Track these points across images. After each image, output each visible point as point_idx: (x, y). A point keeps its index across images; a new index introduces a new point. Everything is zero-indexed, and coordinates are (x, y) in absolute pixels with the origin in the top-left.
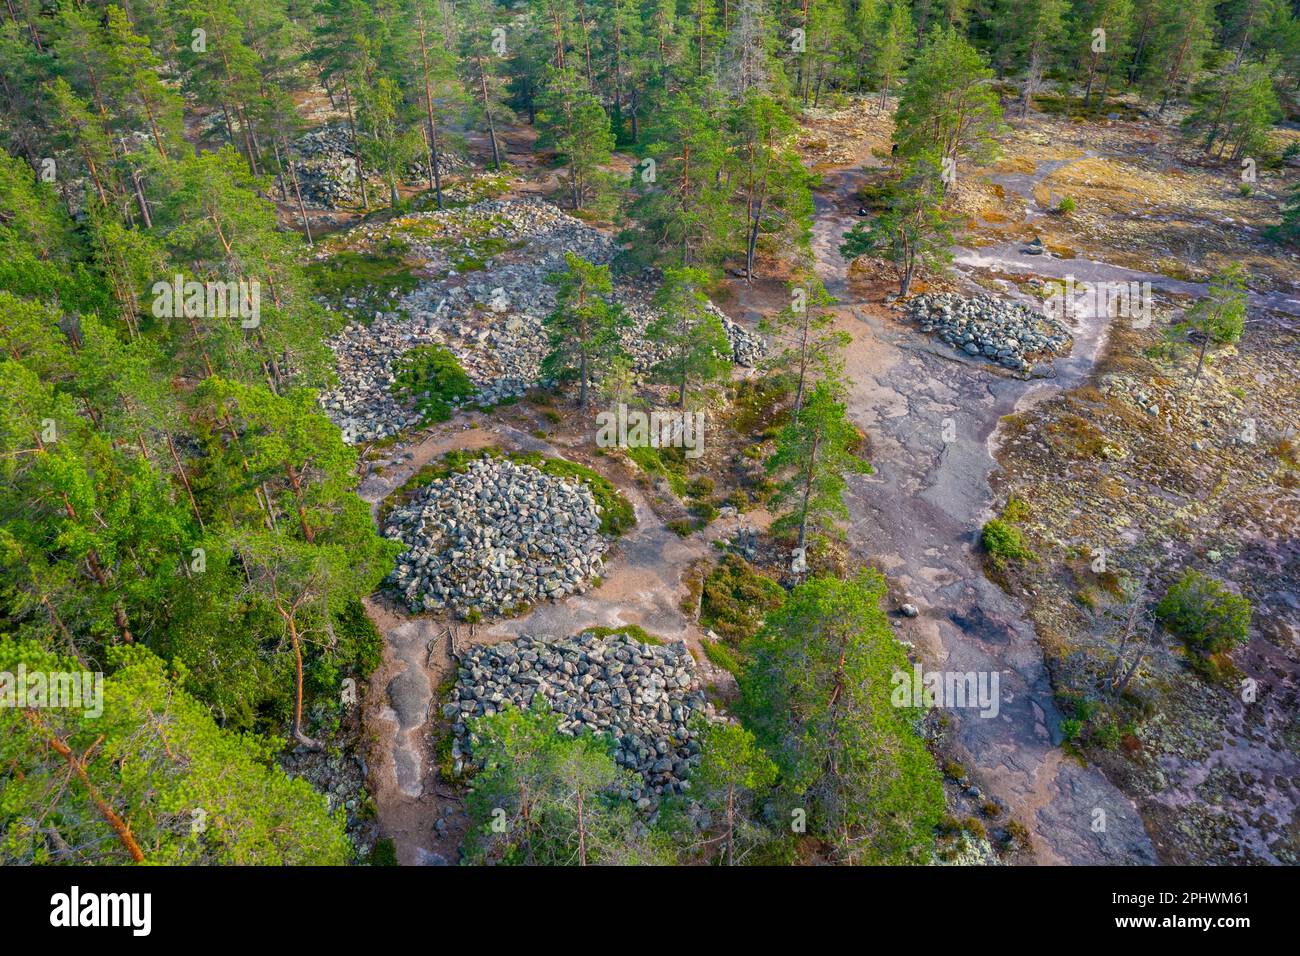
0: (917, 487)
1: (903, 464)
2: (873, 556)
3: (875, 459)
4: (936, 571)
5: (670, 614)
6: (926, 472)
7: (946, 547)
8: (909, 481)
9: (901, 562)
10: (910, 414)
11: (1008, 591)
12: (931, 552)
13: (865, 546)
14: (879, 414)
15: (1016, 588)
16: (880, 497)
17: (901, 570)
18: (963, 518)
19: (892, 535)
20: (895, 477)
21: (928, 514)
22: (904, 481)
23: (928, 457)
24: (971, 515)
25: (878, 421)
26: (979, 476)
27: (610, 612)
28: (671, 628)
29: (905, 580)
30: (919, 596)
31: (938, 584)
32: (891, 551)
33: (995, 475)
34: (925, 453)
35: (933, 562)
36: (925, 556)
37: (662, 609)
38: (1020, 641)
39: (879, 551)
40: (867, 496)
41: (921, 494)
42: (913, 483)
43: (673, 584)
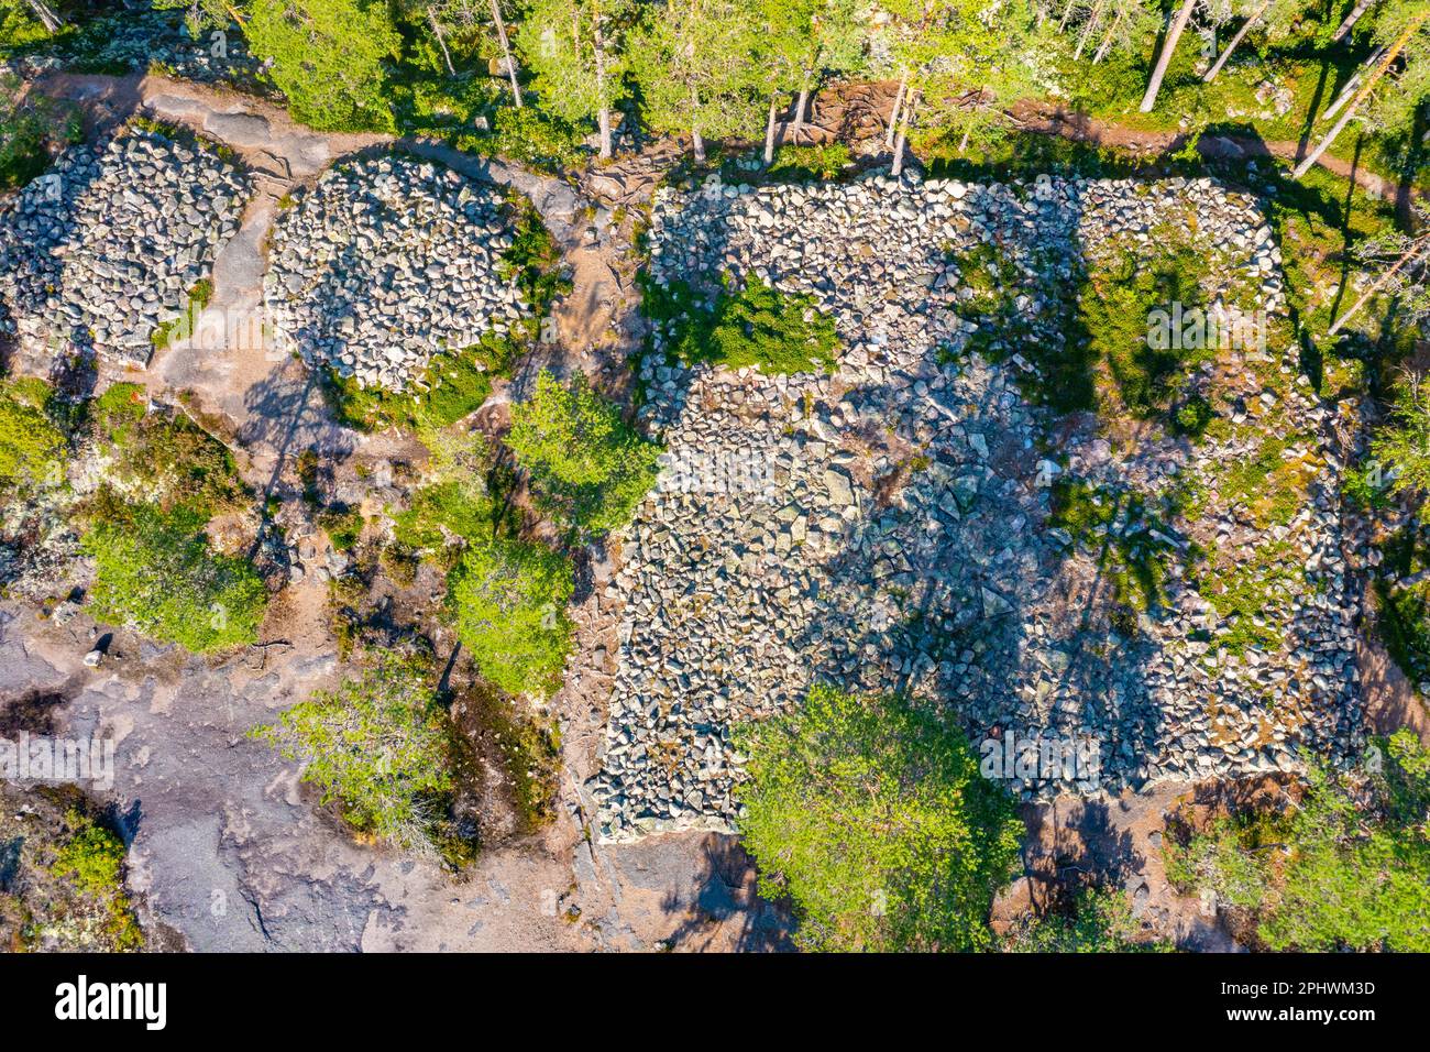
0: (232, 828)
1: (278, 846)
2: (183, 682)
3: (310, 817)
4: (118, 737)
5: (188, 375)
6: (244, 863)
7: (138, 780)
8: (247, 828)
9: (154, 709)
11: (42, 790)
12: (144, 756)
13: (199, 685)
14: (386, 905)
15: (40, 805)
16: (247, 764)
17: (146, 699)
18: (158, 841)
19: (192, 730)
20: (266, 814)
21: (193, 802)
22: (255, 825)
23: (266, 892)
24: (154, 856)
25: (375, 889)
26: (193, 928)
28: (172, 366)
29: (133, 692)
30: (106, 688)
31: (104, 722)
32: (178, 709)
34: (275, 896)
35: (131, 745)
36: (144, 743)
37: (198, 372)
39: (182, 695)
40: (261, 750)
41: (216, 821)
42: (243, 831)
43: (224, 404)
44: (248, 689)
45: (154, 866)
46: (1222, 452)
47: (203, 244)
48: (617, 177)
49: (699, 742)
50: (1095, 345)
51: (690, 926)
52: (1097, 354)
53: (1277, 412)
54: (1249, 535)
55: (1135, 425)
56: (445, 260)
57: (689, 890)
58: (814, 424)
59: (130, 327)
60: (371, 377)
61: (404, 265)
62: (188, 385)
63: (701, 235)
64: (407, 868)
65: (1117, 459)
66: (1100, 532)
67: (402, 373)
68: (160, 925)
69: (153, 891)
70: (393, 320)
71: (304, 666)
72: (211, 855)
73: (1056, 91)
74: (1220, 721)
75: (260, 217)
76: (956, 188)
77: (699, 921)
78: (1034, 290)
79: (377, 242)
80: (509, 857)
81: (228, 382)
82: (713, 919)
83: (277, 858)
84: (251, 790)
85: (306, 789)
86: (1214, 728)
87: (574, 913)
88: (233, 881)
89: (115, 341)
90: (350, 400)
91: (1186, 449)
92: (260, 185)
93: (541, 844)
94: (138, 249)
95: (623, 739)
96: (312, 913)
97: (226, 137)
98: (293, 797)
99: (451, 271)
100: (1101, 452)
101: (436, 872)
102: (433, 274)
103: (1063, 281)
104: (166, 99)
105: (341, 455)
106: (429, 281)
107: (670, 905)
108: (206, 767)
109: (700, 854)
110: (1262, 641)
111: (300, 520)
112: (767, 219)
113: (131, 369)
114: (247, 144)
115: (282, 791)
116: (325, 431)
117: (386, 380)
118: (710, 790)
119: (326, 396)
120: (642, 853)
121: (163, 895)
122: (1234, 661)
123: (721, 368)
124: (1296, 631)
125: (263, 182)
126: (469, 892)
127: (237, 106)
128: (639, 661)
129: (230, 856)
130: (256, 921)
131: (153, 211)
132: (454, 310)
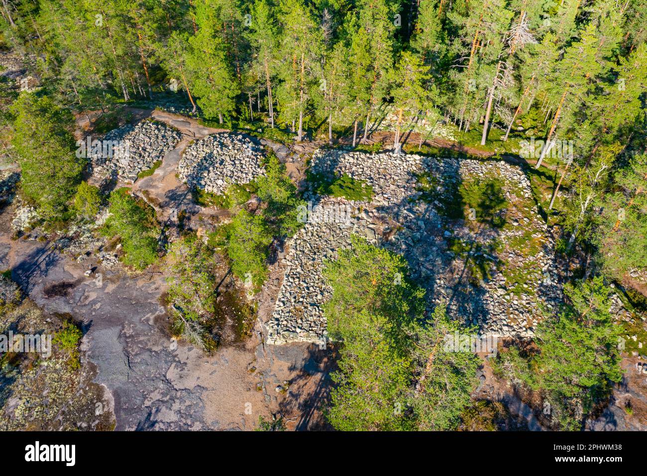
0: (125, 330)
1: (141, 338)
2: (119, 283)
3: (156, 330)
4: (90, 299)
5: (147, 186)
6: (127, 343)
7: (94, 313)
8: (131, 331)
9: (106, 291)
10: (165, 376)
11: (56, 314)
12: (98, 306)
13: (125, 284)
14: (179, 362)
15: (54, 319)
16: (137, 310)
17: (104, 288)
18: (96, 334)
19: (118, 298)
20: (139, 327)
21: (111, 321)
22: (134, 330)
23: (133, 353)
24: (93, 339)
25: (176, 356)
26: (101, 364)
27: (163, 172)
28: (143, 183)
29: (100, 285)
30: (90, 283)
31: (86, 294)
32: (115, 292)
33: (95, 374)
34: (136, 355)
35: (94, 302)
36: (99, 302)
37: (151, 186)
38: (40, 295)
39: (118, 287)
40: (143, 306)
41: (120, 327)
42: (129, 331)
43: (157, 195)
44: (143, 286)
45: (93, 342)
46: (510, 234)
47: (162, 150)
48: (303, 146)
49: (310, 308)
50: (464, 200)
51: (299, 377)
52: (465, 204)
53: (529, 224)
54: (521, 259)
55: (479, 224)
56: (242, 159)
57: (300, 363)
58: (363, 215)
59: (132, 171)
60: (210, 189)
61: (228, 159)
62: (146, 189)
63: (329, 162)
64: (190, 349)
65: (472, 233)
66: (465, 254)
67: (221, 189)
68: (88, 362)
69: (89, 350)
70: (221, 173)
71: (164, 280)
72: (115, 339)
73: (452, 139)
74: (511, 316)
75: (182, 146)
76: (417, 157)
77: (303, 375)
78: (443, 185)
79: (220, 152)
80: (231, 349)
81: (160, 189)
82: (309, 375)
83: (140, 342)
84: (136, 319)
85: (157, 319)
86: (509, 318)
87: (253, 370)
88: (121, 348)
89: (125, 175)
90: (201, 196)
91: (497, 232)
92: (184, 138)
93: (244, 346)
94: (140, 149)
95: (281, 304)
96: (149, 361)
97: (176, 126)
98: (151, 322)
99: (243, 162)
100: (466, 231)
101: (201, 352)
102: (237, 162)
103: (453, 184)
104: (159, 116)
105: (194, 213)
106: (235, 164)
107: (292, 369)
108: (121, 311)
109: (306, 351)
110: (527, 292)
111: (175, 234)
112: (351, 160)
113: (128, 184)
114: (182, 128)
115: (148, 320)
116: (191, 206)
117: (215, 190)
118: (313, 324)
119: (193, 195)
120: (283, 349)
121: (93, 352)
122: (516, 298)
123: (331, 196)
124: (540, 290)
125: (185, 137)
126: (213, 360)
127: (181, 119)
128: (291, 280)
129: (122, 340)
130: (127, 362)
131: (148, 140)
132: (242, 172)
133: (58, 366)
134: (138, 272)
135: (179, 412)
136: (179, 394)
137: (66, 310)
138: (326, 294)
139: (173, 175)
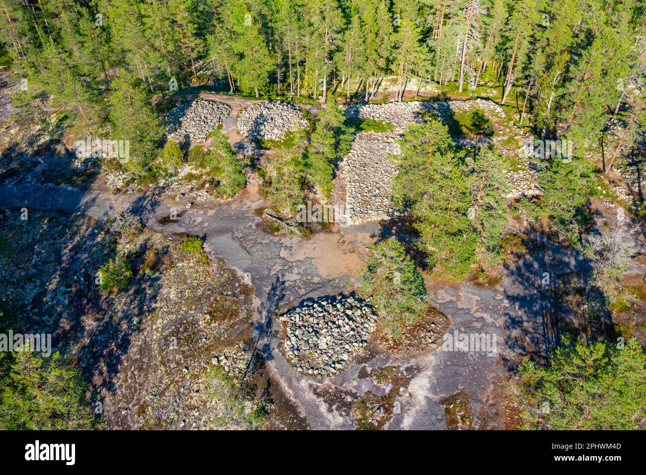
0: (236, 235)
1: (251, 237)
2: (216, 209)
3: (260, 231)
4: (198, 222)
6: (241, 241)
7: (205, 229)
8: (241, 234)
9: (208, 215)
10: (279, 256)
11: (175, 234)
12: (206, 224)
13: (222, 208)
14: (286, 246)
15: (174, 237)
16: (239, 222)
17: (206, 213)
18: (213, 240)
19: (221, 218)
20: (246, 231)
21: (221, 231)
22: (243, 234)
23: (249, 247)
24: (212, 244)
25: (282, 243)
26: (226, 256)
27: (226, 132)
29: (201, 212)
30: (193, 212)
31: (193, 219)
32: (215, 214)
33: (224, 263)
34: (251, 247)
35: (202, 223)
36: (206, 222)
38: (156, 225)
39: (217, 211)
40: (244, 219)
41: (231, 234)
42: (239, 235)
44: (237, 208)
45: (213, 246)
46: (499, 139)
47: (220, 118)
49: (373, 198)
50: (460, 123)
51: (380, 240)
52: (462, 126)
53: (510, 132)
54: (512, 152)
55: (475, 136)
57: (377, 232)
58: (391, 140)
59: (201, 133)
60: (269, 136)
61: (276, 116)
63: (352, 112)
64: (291, 238)
65: (472, 142)
66: (472, 154)
67: (278, 135)
68: (216, 257)
69: (213, 251)
70: (274, 125)
71: (253, 201)
72: (230, 240)
73: (437, 91)
74: (516, 183)
75: (234, 113)
76: (417, 103)
77: (382, 239)
78: (442, 117)
79: (268, 113)
80: (322, 234)
82: (386, 238)
83: (251, 240)
84: (241, 227)
85: (257, 225)
86: (515, 185)
87: (344, 242)
88: (238, 246)
89: (196, 137)
90: (263, 143)
91: (490, 139)
92: (234, 108)
93: (331, 231)
94: (203, 118)
95: (352, 199)
96: (263, 249)
97: (224, 101)
98: (254, 227)
99: (289, 117)
100: (468, 141)
101: (300, 239)
102: (284, 117)
103: (449, 116)
104: (207, 96)
105: (261, 155)
106: (283, 119)
107: (373, 236)
108: (227, 224)
109: (378, 225)
110: (523, 170)
111: (250, 171)
112: (369, 109)
113: (200, 142)
114: (229, 102)
115: (251, 226)
116: (256, 151)
117: (274, 137)
118: (379, 207)
119: (256, 144)
120: (362, 226)
121: (216, 251)
122: (515, 173)
123: (363, 132)
124: (530, 167)
126: (311, 242)
127: (225, 97)
128: (354, 184)
129: (236, 240)
130: (246, 252)
131: (206, 111)
132: (290, 123)
133: (191, 264)
134: (230, 199)
135: (299, 273)
136: (294, 264)
137: (182, 230)
138: (381, 189)
139: (235, 133)
